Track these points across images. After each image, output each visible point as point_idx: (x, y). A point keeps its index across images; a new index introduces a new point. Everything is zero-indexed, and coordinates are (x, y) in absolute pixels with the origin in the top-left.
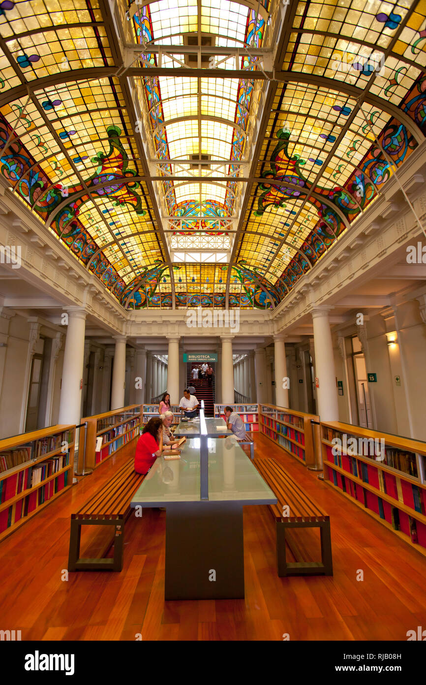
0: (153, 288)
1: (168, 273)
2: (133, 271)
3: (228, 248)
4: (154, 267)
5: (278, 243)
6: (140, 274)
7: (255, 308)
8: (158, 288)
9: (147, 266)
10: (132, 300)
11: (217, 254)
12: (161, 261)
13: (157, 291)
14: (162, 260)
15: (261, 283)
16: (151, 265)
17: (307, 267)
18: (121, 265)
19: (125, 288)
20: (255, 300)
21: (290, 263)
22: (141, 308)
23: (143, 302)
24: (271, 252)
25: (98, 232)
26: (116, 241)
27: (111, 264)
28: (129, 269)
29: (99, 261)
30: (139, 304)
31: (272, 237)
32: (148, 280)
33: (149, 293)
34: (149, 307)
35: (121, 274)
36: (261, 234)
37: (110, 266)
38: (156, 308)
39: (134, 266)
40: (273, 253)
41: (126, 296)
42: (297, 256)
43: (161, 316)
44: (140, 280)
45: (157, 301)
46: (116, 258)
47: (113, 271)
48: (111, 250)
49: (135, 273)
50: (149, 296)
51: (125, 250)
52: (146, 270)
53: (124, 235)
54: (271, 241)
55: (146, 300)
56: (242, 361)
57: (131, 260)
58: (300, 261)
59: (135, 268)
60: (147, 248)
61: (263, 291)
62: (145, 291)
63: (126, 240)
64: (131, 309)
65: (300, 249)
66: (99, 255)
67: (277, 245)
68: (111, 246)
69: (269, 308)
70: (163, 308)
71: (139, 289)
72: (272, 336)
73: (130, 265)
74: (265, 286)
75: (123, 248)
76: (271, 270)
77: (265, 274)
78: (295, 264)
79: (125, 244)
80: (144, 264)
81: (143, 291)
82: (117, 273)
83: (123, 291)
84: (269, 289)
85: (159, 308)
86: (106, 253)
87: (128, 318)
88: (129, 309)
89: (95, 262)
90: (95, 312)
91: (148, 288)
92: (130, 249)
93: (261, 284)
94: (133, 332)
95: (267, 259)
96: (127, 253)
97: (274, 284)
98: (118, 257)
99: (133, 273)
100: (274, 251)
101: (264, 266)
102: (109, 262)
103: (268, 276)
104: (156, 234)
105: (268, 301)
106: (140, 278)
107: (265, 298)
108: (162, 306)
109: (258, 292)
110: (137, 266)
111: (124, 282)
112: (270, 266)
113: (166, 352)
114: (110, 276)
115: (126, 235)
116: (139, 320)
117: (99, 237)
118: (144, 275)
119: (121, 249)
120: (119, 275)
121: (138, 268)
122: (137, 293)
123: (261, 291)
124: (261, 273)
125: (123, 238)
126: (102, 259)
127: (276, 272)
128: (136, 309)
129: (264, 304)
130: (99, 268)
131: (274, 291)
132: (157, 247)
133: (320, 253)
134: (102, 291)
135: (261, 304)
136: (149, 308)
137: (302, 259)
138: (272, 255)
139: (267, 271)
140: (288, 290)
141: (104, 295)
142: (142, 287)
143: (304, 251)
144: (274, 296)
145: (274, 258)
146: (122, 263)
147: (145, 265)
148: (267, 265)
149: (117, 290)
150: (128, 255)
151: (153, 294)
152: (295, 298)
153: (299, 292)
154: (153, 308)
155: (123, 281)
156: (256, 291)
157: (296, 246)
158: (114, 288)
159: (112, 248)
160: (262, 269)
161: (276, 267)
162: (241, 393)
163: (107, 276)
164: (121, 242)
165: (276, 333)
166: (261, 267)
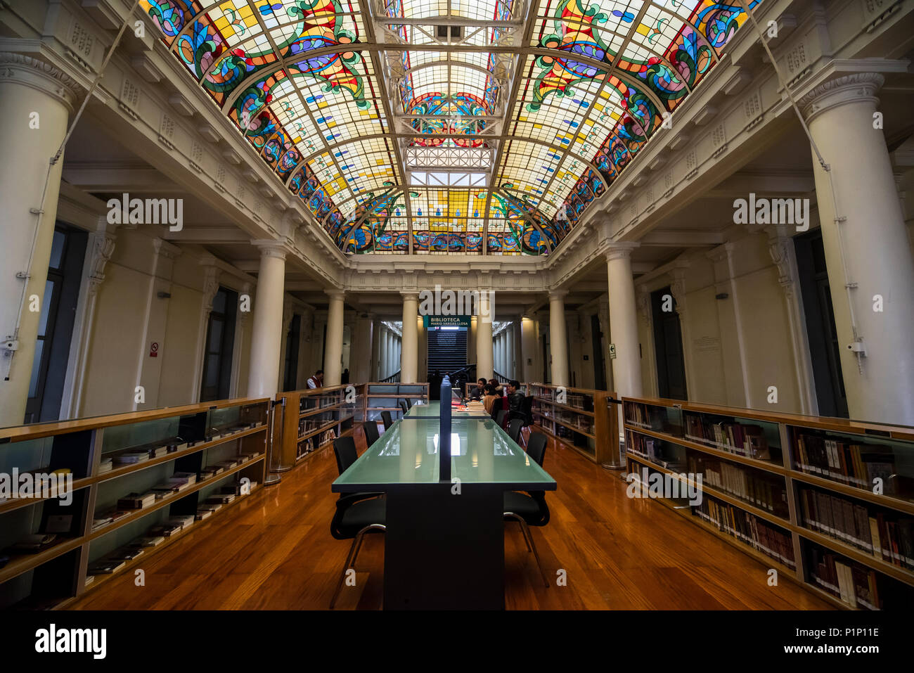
0: (382, 224)
1: (403, 203)
2: (354, 197)
3: (487, 166)
4: (383, 192)
5: (560, 154)
6: (363, 202)
7: (524, 254)
8: (388, 224)
9: (373, 190)
10: (352, 241)
11: (472, 175)
12: (393, 184)
13: (387, 228)
14: (395, 183)
15: (533, 217)
16: (379, 189)
17: (601, 189)
18: (336, 186)
19: (342, 222)
20: (523, 242)
21: (576, 185)
22: (365, 252)
23: (367, 244)
24: (549, 169)
25: (301, 133)
26: (328, 149)
27: (321, 185)
28: (347, 194)
29: (304, 178)
30: (363, 246)
31: (551, 146)
32: (374, 213)
33: (377, 231)
34: (377, 250)
35: (336, 200)
36: (536, 141)
37: (319, 188)
38: (386, 253)
39: (355, 190)
40: (552, 171)
41: (344, 234)
42: (587, 174)
43: (393, 264)
44: (364, 213)
45: (387, 243)
46: (328, 175)
47: (325, 195)
48: (321, 163)
49: (356, 200)
50: (376, 235)
51: (342, 164)
52: (372, 197)
53: (339, 139)
54: (549, 152)
55: (371, 241)
56: (504, 332)
57: (349, 180)
58: (590, 181)
59: (356, 193)
60: (373, 163)
61: (535, 229)
62: (370, 228)
63: (342, 148)
64: (351, 253)
65: (592, 163)
66: (303, 168)
67: (558, 158)
68: (320, 156)
69: (544, 254)
70: (395, 252)
71: (361, 225)
72: (547, 292)
73: (349, 187)
74: (538, 222)
75: (338, 160)
76: (548, 197)
77: (539, 205)
78: (582, 187)
79: (341, 154)
80: (368, 189)
81: (367, 228)
82: (331, 199)
83: (339, 227)
84: (544, 227)
85: (390, 253)
86: (314, 166)
87: (348, 265)
88: (348, 253)
89: (298, 180)
90: (298, 252)
91: (375, 223)
92: (349, 162)
93: (533, 219)
94: (356, 285)
95: (543, 181)
96: (344, 168)
97: (550, 219)
98: (331, 175)
99: (353, 200)
100: (554, 167)
101: (538, 191)
102: (318, 181)
103: (543, 206)
104: (385, 139)
105: (542, 243)
106: (363, 208)
107: (539, 239)
108: (394, 250)
109: (528, 230)
110: (358, 189)
111: (341, 214)
112: (547, 190)
113: (400, 317)
114: (320, 203)
115: (342, 140)
116: (363, 268)
117: (302, 140)
118: (369, 204)
119: (336, 163)
120: (333, 203)
121: (361, 194)
122: (360, 230)
123: (532, 229)
124: (533, 202)
125: (337, 145)
126: (308, 176)
127: (554, 199)
128: (357, 254)
129: (536, 249)
130: (304, 188)
131: (550, 230)
132: (387, 161)
133: (621, 166)
134: (309, 222)
135: (532, 248)
136: (377, 252)
137: (594, 177)
138: (550, 174)
139: (542, 199)
140: (571, 226)
141: (311, 228)
142: (366, 222)
143: (598, 165)
144: (550, 237)
145: (553, 178)
146: (337, 184)
147: (371, 189)
148: (543, 190)
149: (330, 224)
150: (345, 171)
151: (382, 233)
152: (582, 235)
153: (588, 225)
154: (381, 252)
155: (339, 211)
156: (525, 229)
157: (586, 158)
158: (327, 221)
159: (322, 160)
160: (535, 196)
161: (556, 192)
162: (503, 374)
163: (316, 201)
164: (335, 151)
165: (553, 288)
166: (534, 193)
